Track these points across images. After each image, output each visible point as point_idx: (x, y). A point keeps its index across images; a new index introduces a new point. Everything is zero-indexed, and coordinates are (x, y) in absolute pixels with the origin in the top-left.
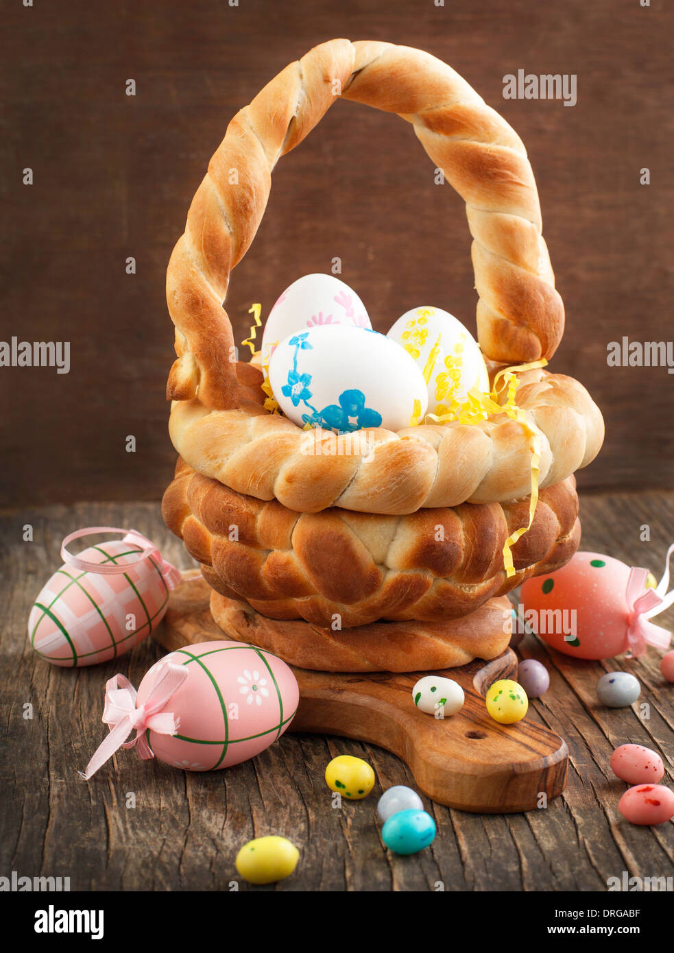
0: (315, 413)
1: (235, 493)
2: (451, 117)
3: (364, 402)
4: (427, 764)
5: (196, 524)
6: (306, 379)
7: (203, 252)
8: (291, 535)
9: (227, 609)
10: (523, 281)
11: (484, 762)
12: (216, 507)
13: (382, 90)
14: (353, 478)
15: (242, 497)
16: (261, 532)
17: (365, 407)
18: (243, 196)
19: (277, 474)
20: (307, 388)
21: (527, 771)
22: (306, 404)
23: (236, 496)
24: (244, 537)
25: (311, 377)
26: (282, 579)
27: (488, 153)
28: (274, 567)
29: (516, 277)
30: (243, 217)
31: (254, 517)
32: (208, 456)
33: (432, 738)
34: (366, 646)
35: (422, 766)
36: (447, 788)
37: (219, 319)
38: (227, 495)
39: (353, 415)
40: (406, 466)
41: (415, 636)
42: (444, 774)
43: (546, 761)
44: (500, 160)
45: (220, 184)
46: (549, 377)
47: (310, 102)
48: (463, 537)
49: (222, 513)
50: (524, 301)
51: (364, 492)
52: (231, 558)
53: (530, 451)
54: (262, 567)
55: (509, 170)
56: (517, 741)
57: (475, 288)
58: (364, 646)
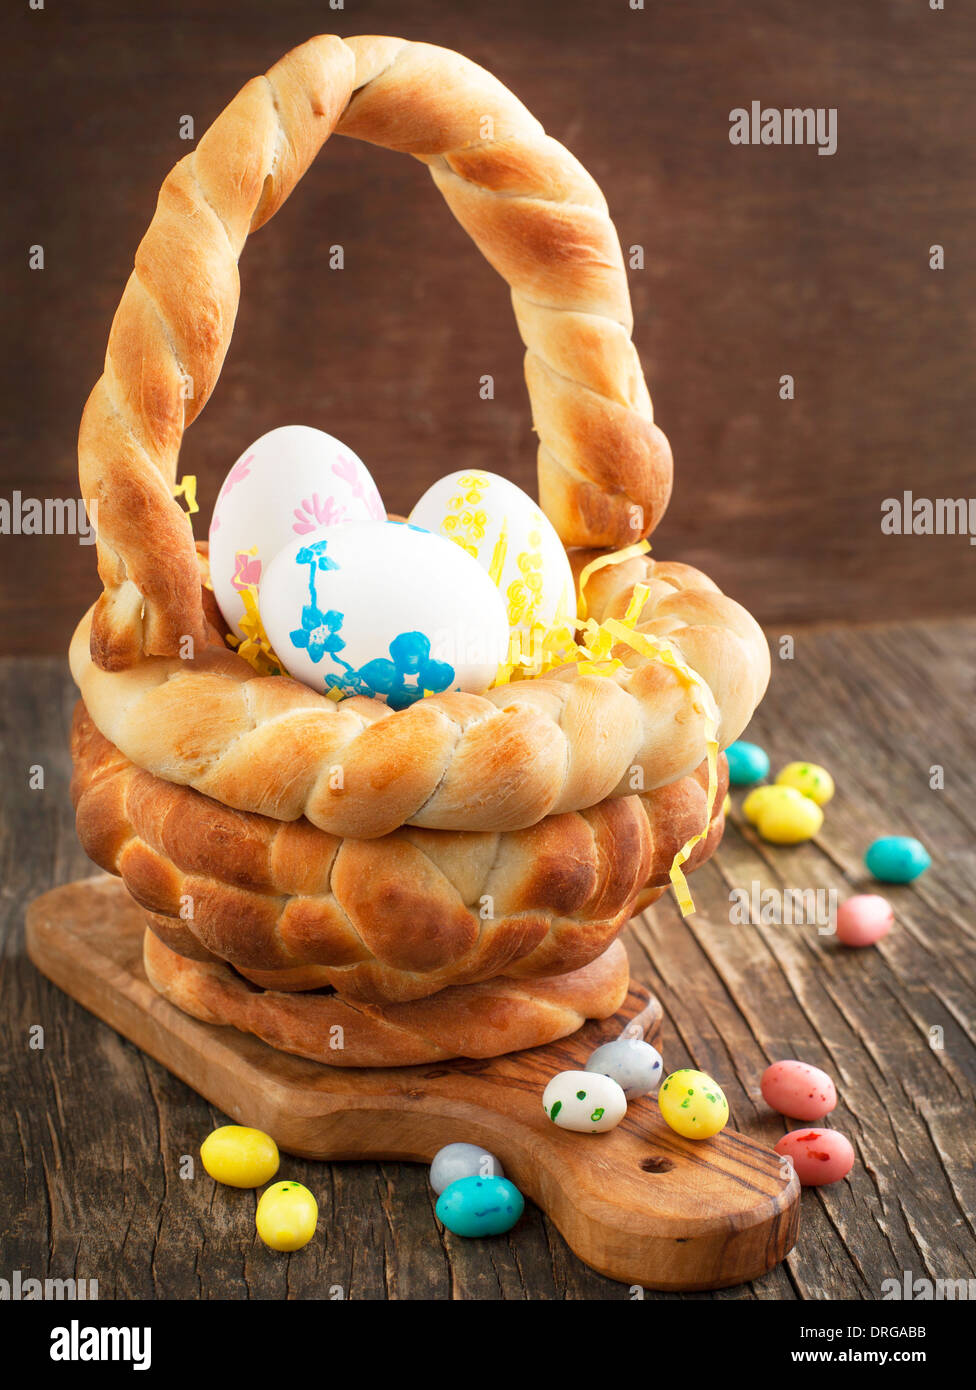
0: (350, 672)
1: (225, 808)
2: (502, 161)
3: (428, 649)
4: (593, 1223)
5: (149, 856)
6: (334, 620)
7: (145, 415)
8: (330, 872)
9: (183, 973)
10: (619, 425)
11: (687, 1217)
12: (196, 835)
13: (396, 121)
14: (441, 783)
15: (239, 815)
16: (279, 870)
17: (431, 658)
18: (204, 320)
19: (313, 782)
20: (336, 633)
21: (751, 1225)
22: (335, 659)
23: (229, 813)
24: (251, 879)
25: (342, 616)
26: (317, 941)
27: (560, 218)
28: (302, 923)
29: (608, 419)
30: (205, 353)
31: (264, 847)
32: (181, 754)
33: (590, 1176)
34: (438, 1025)
35: (582, 1223)
36: (628, 1258)
37: (177, 526)
38: (213, 814)
39: (410, 671)
40: (525, 759)
41: (509, 1001)
42: (624, 1237)
43: (776, 1206)
44: (578, 230)
45: (165, 299)
46: (658, 571)
47: (294, 150)
48: (596, 852)
49: (209, 843)
50: (621, 457)
51: (459, 802)
52: (225, 912)
53: (693, 711)
54: (277, 922)
55: (590, 244)
56: (725, 1173)
57: (534, 429)
58: (435, 1026)
